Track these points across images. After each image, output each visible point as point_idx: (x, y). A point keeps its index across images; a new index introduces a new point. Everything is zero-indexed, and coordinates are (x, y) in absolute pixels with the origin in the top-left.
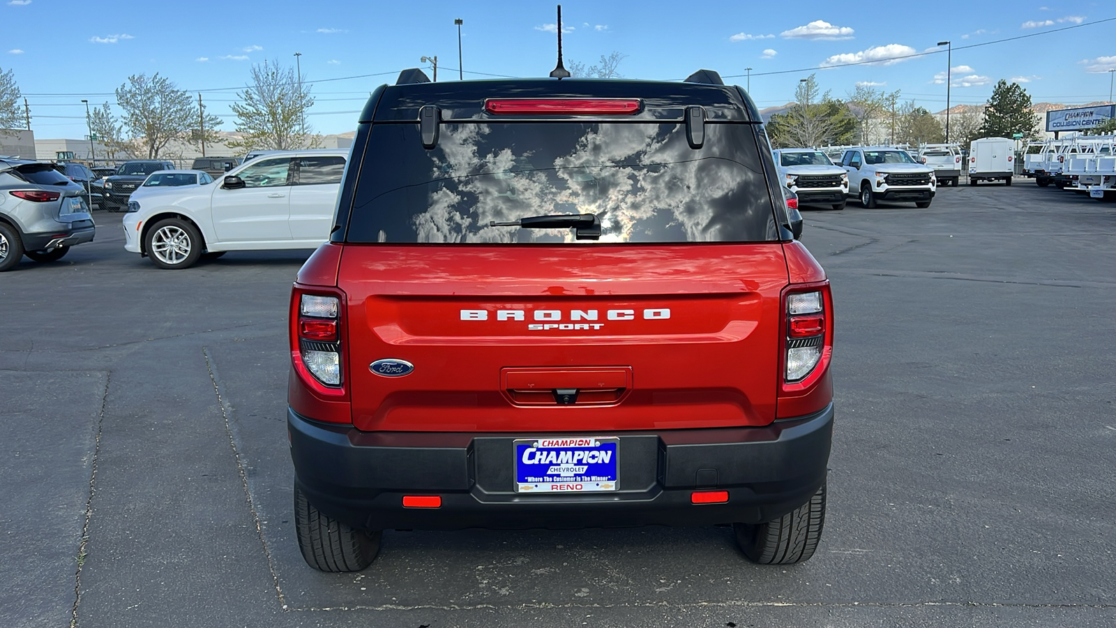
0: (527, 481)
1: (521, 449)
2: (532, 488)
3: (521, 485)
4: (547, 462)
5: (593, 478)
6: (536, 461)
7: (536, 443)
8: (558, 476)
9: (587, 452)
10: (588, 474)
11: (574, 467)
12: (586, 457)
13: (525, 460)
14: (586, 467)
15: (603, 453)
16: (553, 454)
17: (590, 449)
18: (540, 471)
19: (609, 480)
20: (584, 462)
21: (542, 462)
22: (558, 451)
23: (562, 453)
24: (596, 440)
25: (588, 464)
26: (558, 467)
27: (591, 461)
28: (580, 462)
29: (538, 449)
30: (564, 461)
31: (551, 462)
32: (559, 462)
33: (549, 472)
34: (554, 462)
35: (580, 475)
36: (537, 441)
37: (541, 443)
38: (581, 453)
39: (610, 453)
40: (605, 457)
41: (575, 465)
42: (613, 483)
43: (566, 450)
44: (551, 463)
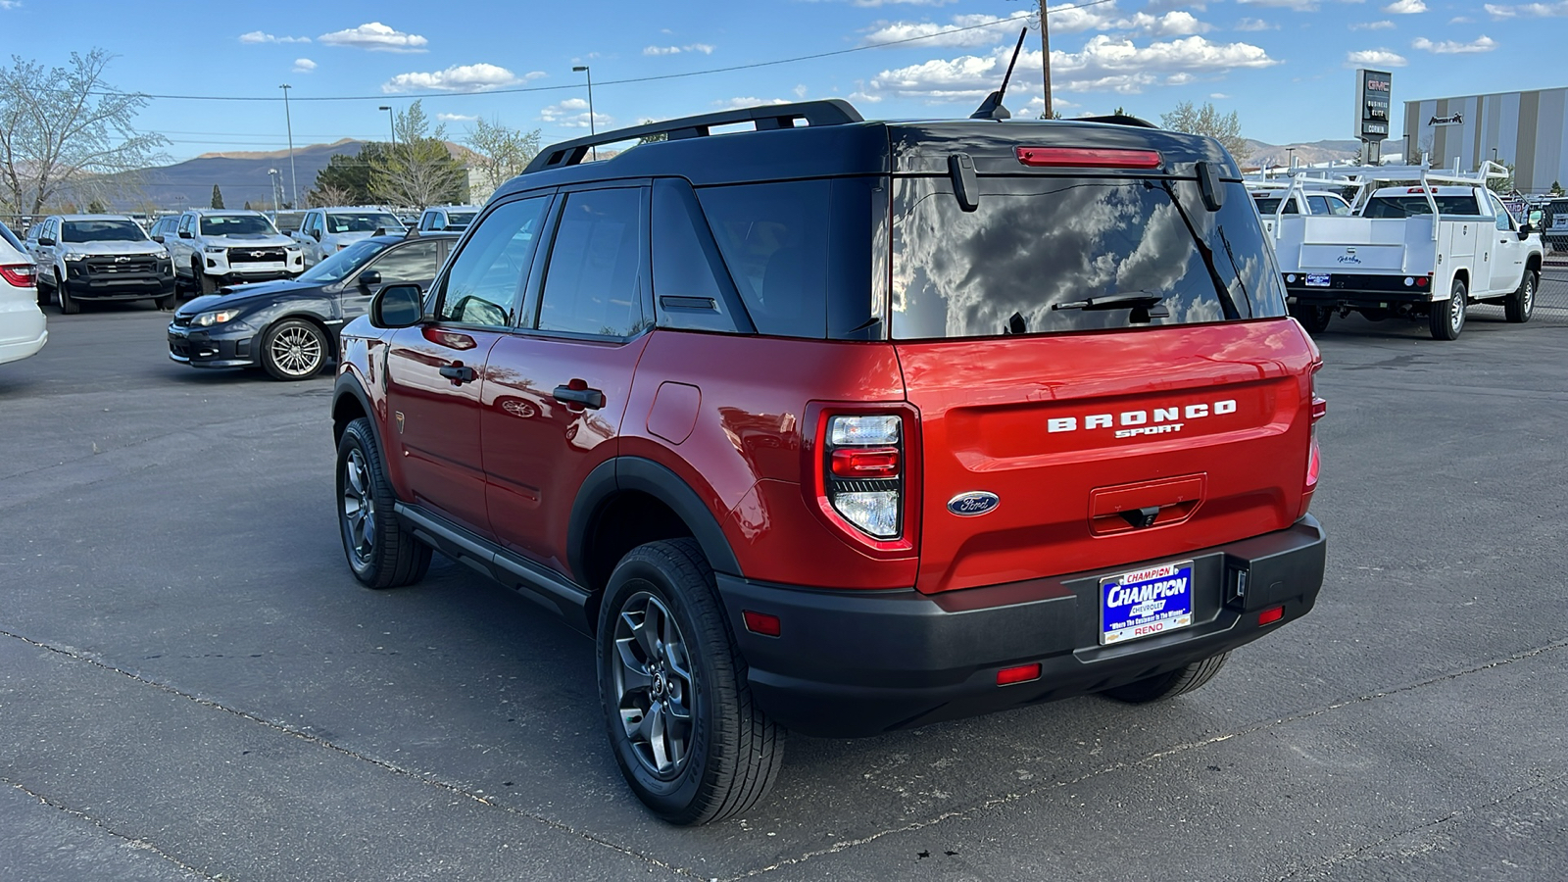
0: (1111, 629)
1: (1108, 588)
2: (1117, 637)
3: (1108, 634)
4: (1130, 602)
5: (1170, 613)
6: (1119, 603)
7: (1121, 581)
8: (1140, 617)
9: (1165, 583)
10: (1166, 610)
11: (1154, 603)
12: (1162, 588)
13: (1111, 604)
14: (1164, 601)
15: (1179, 580)
16: (1136, 590)
17: (1168, 579)
18: (1122, 614)
19: (1184, 613)
20: (1163, 595)
21: (1126, 603)
22: (1139, 585)
23: (1144, 587)
24: (1175, 567)
25: (1166, 597)
26: (1140, 606)
27: (1169, 593)
28: (1159, 597)
29: (1124, 587)
30: (1145, 598)
31: (1133, 601)
32: (1141, 600)
33: (1132, 614)
34: (1136, 601)
35: (1158, 613)
36: (1123, 577)
37: (1127, 578)
38: (1160, 584)
39: (1185, 579)
40: (1180, 586)
41: (1155, 600)
42: (1188, 616)
43: (1146, 583)
44: (1134, 603)
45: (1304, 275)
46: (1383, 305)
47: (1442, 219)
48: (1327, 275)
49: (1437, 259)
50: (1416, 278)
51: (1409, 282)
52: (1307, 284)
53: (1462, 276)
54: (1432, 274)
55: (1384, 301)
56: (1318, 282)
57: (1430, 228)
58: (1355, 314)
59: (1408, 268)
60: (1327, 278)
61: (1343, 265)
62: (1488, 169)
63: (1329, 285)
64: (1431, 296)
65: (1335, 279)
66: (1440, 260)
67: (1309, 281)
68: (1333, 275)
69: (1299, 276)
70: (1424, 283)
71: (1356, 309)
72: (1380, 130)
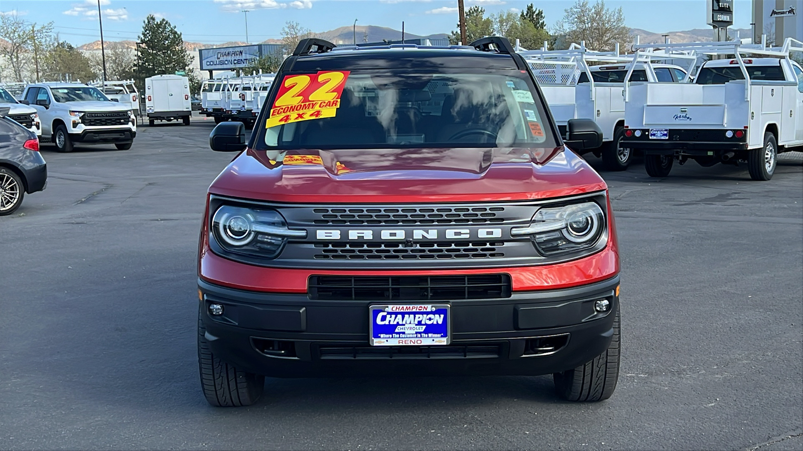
45: (648, 130)
46: (710, 153)
47: (752, 84)
48: (666, 130)
49: (750, 115)
50: (735, 131)
51: (729, 134)
52: (650, 138)
53: (772, 129)
54: (747, 127)
55: (710, 151)
56: (659, 136)
57: (743, 90)
58: (691, 162)
59: (728, 123)
60: (666, 132)
61: (678, 121)
62: (790, 44)
63: (667, 138)
64: (747, 145)
65: (672, 133)
66: (753, 116)
67: (652, 135)
68: (670, 130)
69: (644, 131)
70: (741, 135)
71: (692, 157)
72: (727, 18)
